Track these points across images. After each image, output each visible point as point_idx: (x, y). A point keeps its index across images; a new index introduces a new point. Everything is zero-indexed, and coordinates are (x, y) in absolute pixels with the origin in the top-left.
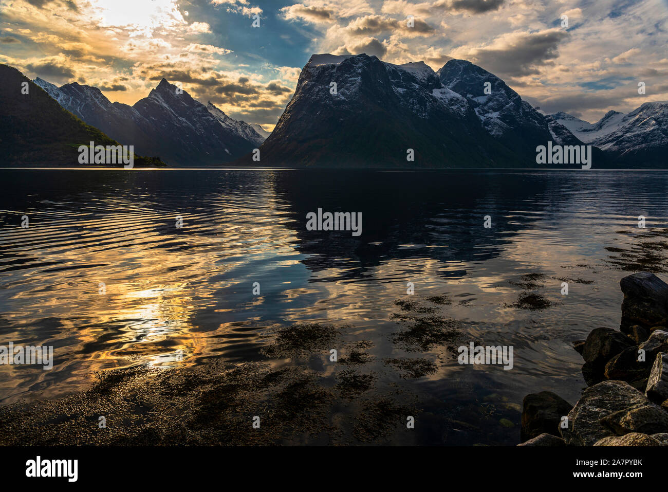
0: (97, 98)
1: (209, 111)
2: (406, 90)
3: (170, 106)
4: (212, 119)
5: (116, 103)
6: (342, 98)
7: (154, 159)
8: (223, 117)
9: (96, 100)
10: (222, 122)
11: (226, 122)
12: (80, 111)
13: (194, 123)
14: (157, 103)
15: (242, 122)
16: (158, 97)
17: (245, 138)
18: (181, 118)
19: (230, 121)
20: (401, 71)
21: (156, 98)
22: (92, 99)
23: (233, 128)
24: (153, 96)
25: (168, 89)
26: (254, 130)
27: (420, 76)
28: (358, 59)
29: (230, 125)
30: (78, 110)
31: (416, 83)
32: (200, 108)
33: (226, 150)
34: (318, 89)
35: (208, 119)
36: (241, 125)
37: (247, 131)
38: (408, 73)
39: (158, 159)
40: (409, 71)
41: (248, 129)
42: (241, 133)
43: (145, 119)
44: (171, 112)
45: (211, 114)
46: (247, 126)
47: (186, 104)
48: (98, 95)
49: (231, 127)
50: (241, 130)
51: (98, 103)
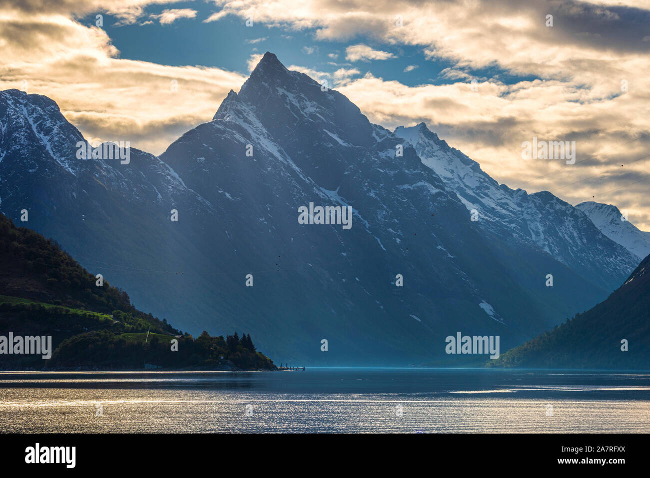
0: (48, 132)
1: (424, 161)
4: (434, 191)
8: (472, 182)
9: (45, 140)
10: (473, 200)
11: (486, 201)
14: (242, 140)
15: (547, 197)
16: (246, 120)
18: (321, 192)
19: (499, 194)
21: (240, 122)
22: (31, 137)
23: (511, 222)
24: (230, 118)
25: (281, 91)
26: (591, 225)
29: (498, 208)
33: (485, 306)
35: (422, 189)
36: (540, 208)
37: (567, 229)
41: (569, 223)
45: (430, 171)
46: (564, 213)
47: (340, 141)
48: (49, 123)
49: (502, 216)
50: (541, 229)
51: (48, 148)
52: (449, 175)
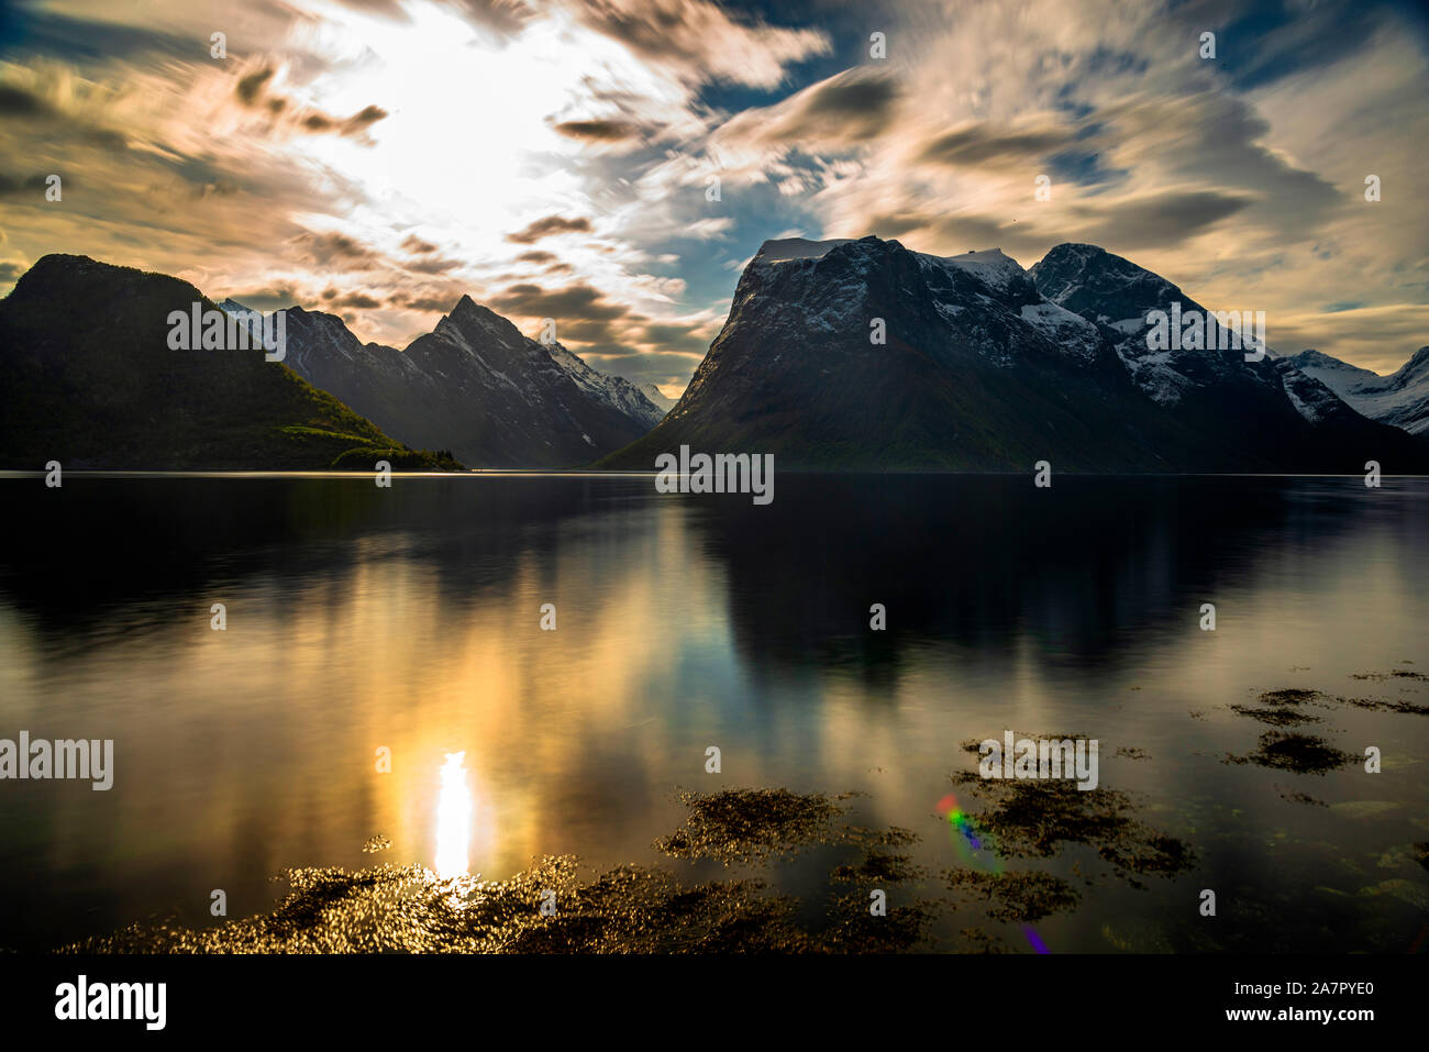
0: (337, 335)
1: (554, 357)
2: (962, 308)
3: (477, 350)
4: (559, 374)
5: (372, 346)
6: (827, 326)
7: (440, 455)
8: (580, 370)
9: (335, 341)
10: (580, 380)
11: (587, 381)
12: (302, 362)
13: (521, 382)
14: (451, 343)
15: (619, 380)
16: (453, 332)
17: (625, 412)
18: (496, 374)
19: (594, 377)
20: (952, 269)
21: (449, 333)
22: (327, 339)
23: (600, 392)
24: (444, 331)
25: (473, 317)
26: (642, 395)
27: (992, 278)
28: (861, 247)
29: (594, 385)
30: (299, 361)
31: (986, 293)
32: (535, 353)
33: (585, 437)
34: (776, 309)
35: (551, 373)
36: (616, 385)
37: (630, 396)
38: (968, 274)
39: (449, 455)
40: (970, 270)
41: (631, 393)
42: (615, 401)
43: (426, 375)
44: (477, 359)
45: (557, 363)
47: (507, 345)
48: (337, 331)
49: (596, 389)
50: (616, 396)
51: (337, 345)
52: (569, 366)
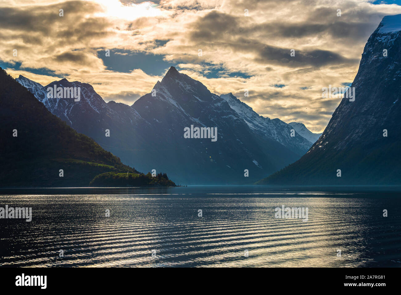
0: (89, 97)
1: (231, 107)
3: (180, 104)
4: (235, 118)
5: (112, 103)
8: (250, 115)
10: (250, 122)
11: (255, 122)
12: (67, 115)
14: (163, 100)
15: (278, 121)
16: (164, 92)
17: (283, 144)
18: (192, 119)
19: (260, 119)
21: (162, 93)
22: (83, 99)
23: (264, 130)
24: (158, 91)
25: (177, 81)
29: (259, 125)
32: (219, 104)
33: (255, 162)
35: (230, 118)
36: (275, 125)
41: (286, 130)
42: (275, 136)
43: (147, 122)
44: (180, 110)
45: (234, 111)
46: (284, 127)
47: (200, 100)
48: (89, 94)
49: (261, 128)
50: (276, 132)
51: (89, 103)
52: (241, 112)
